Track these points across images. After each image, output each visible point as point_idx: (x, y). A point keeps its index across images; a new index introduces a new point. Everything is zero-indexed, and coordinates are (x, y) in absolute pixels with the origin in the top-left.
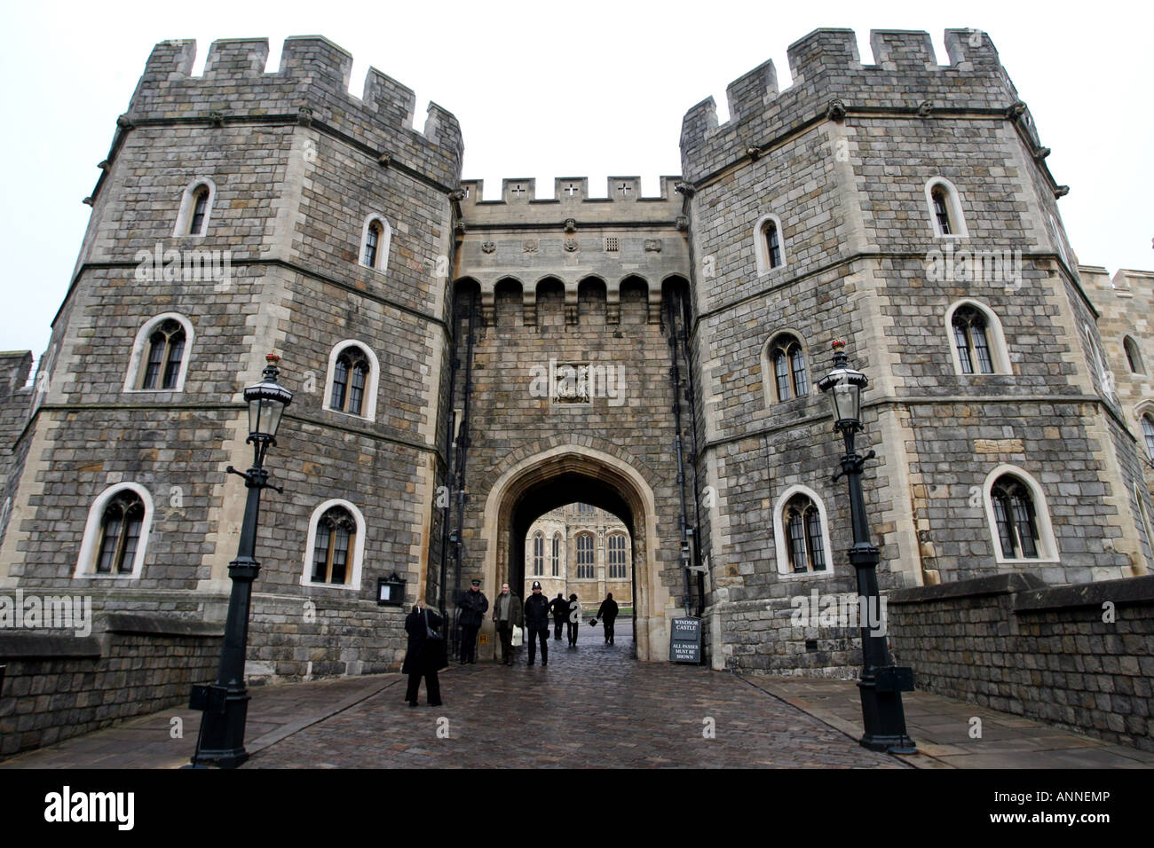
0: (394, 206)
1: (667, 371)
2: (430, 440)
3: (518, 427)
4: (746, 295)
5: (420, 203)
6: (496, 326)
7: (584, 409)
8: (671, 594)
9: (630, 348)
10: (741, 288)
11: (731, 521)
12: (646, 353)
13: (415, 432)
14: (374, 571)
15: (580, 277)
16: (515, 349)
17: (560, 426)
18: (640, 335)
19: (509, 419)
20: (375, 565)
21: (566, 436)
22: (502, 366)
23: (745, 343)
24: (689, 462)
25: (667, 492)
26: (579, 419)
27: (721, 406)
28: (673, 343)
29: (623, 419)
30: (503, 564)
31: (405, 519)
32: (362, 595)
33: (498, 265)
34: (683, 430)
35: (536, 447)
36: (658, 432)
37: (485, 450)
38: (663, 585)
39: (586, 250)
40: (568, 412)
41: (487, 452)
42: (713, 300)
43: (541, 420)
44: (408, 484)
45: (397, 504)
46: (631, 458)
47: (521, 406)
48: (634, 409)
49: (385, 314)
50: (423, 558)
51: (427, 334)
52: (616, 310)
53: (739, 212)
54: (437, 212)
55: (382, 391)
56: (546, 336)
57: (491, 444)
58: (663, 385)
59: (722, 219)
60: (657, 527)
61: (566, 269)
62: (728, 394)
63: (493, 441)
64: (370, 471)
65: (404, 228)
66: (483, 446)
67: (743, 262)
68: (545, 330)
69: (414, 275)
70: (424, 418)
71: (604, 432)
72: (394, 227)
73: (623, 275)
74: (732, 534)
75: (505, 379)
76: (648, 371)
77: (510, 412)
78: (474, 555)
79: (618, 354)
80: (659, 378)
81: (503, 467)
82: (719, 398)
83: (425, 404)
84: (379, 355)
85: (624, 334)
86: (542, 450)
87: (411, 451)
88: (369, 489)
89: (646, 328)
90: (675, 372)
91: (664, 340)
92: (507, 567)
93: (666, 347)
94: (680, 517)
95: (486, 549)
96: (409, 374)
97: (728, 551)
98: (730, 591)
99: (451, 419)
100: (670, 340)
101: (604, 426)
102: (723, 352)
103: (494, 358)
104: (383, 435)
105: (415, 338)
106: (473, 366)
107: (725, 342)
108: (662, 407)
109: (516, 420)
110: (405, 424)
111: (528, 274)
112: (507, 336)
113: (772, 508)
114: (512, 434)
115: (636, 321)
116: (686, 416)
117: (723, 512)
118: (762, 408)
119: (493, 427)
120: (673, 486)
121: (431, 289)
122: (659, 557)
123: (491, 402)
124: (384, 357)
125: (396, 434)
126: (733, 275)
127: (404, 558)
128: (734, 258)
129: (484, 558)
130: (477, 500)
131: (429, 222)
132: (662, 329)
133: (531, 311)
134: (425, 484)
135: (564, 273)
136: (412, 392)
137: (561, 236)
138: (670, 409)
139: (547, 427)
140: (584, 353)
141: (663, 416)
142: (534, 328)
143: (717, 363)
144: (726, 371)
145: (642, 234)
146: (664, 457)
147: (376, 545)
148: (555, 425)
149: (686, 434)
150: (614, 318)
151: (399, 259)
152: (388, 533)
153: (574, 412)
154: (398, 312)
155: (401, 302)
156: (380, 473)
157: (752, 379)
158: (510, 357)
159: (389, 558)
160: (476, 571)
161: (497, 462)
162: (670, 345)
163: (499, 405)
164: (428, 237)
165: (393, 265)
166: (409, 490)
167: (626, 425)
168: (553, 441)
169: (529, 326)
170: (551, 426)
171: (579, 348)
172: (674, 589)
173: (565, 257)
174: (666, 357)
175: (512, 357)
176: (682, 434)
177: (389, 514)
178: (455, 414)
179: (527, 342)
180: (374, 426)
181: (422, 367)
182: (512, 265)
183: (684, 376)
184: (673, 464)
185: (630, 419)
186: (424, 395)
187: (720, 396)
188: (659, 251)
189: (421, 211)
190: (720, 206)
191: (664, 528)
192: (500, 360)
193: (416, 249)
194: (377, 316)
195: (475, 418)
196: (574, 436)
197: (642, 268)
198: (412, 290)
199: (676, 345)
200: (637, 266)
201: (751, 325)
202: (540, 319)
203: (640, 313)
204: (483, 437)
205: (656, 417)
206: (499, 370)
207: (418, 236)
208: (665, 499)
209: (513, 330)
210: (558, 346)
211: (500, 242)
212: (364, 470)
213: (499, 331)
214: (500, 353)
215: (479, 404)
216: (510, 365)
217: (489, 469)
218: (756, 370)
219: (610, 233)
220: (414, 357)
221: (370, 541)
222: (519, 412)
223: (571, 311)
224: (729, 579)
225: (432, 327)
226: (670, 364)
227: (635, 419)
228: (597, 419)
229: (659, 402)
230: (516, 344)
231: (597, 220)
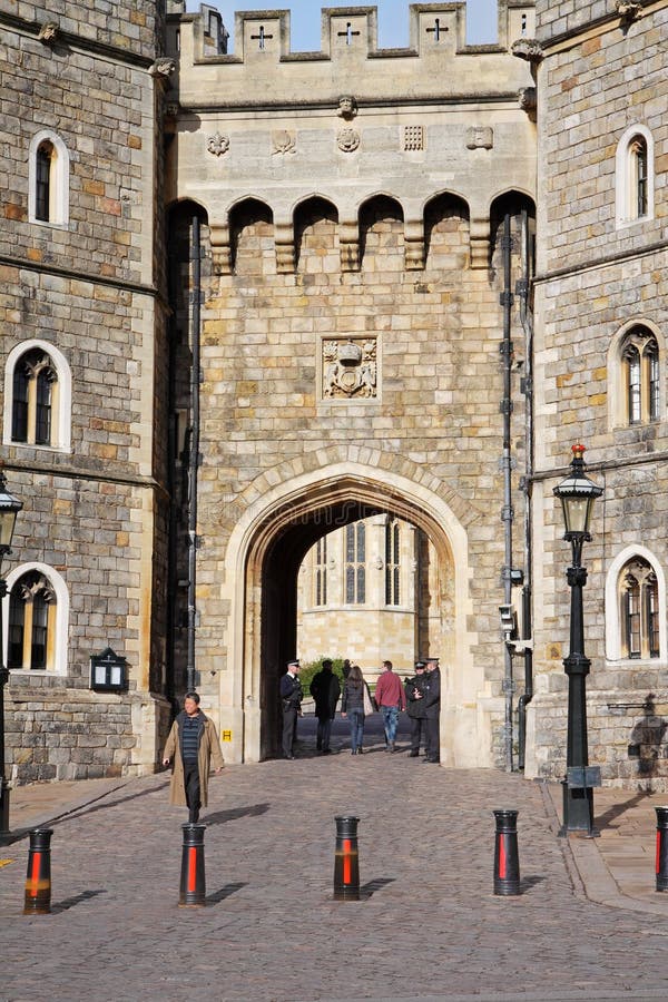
0: (70, 112)
1: (497, 348)
2: (145, 470)
3: (270, 436)
4: (598, 255)
5: (107, 96)
6: (232, 274)
7: (368, 407)
8: (487, 677)
9: (439, 309)
10: (592, 242)
11: (556, 586)
12: (463, 317)
13: (125, 463)
14: (83, 651)
15: (363, 197)
16: (263, 312)
17: (333, 435)
18: (457, 288)
19: (257, 424)
20: (85, 644)
21: (341, 449)
22: (244, 339)
23: (591, 331)
24: (521, 488)
25: (487, 533)
26: (360, 423)
27: (555, 421)
28: (507, 301)
29: (426, 423)
30: (253, 633)
31: (119, 582)
32: (70, 684)
33: (234, 177)
34: (514, 440)
35: (298, 466)
36: (476, 444)
37: (222, 471)
38: (475, 664)
39: (372, 149)
40: (343, 414)
41: (226, 474)
42: (555, 253)
43: (304, 423)
44: (119, 534)
45: (108, 563)
46: (436, 483)
47: (274, 403)
48: (442, 407)
49: (71, 293)
50: (144, 631)
51: (133, 313)
52: (418, 249)
53: (601, 111)
54: (134, 104)
55: (77, 409)
56: (311, 290)
57: (232, 461)
58: (488, 370)
59: (576, 118)
60: (471, 583)
61: (340, 183)
62: (564, 405)
63: (234, 457)
64: (70, 522)
65: (87, 146)
66: (221, 464)
67: (598, 200)
68: (309, 280)
69: (109, 221)
70: (135, 440)
71: (396, 443)
72: (72, 148)
73: (430, 194)
74: (556, 602)
75: (250, 362)
76: (466, 347)
77: (259, 412)
78: (212, 621)
79: (421, 319)
80: (481, 358)
81: (250, 495)
82: (553, 409)
83: (137, 418)
84: (69, 357)
85: (431, 287)
86: (307, 471)
87: (121, 488)
88: (70, 546)
89: (467, 275)
90: (507, 348)
91: (494, 297)
92: (259, 637)
93: (497, 306)
94: (503, 569)
95: (228, 613)
96: (111, 378)
97: (551, 624)
98: (551, 678)
99: (173, 424)
100: (502, 296)
101: (397, 433)
102: (561, 341)
103: (232, 327)
104: (83, 471)
105: (116, 322)
106: (202, 340)
107: (565, 325)
108: (486, 402)
109: (266, 424)
110: (111, 452)
111: (281, 192)
112: (252, 291)
113: (604, 573)
114: (263, 446)
115: (452, 263)
116: (519, 419)
117: (547, 573)
118: (603, 432)
119: (234, 436)
120: (497, 524)
121: (134, 240)
122: (471, 625)
123: (232, 397)
124: (76, 358)
125: (99, 466)
126: (585, 219)
127: (118, 633)
128: (588, 190)
129: (226, 626)
130: (215, 544)
131: (123, 126)
132: (491, 277)
133: (288, 253)
134: (142, 532)
135: (337, 190)
136: (118, 403)
137: (332, 121)
138: (497, 407)
139: (313, 435)
140: (370, 319)
141: (486, 418)
142: (292, 277)
143: (553, 356)
144: (563, 371)
145: (463, 116)
146: (485, 482)
147: (83, 619)
148: (326, 432)
149: (519, 445)
150: (416, 261)
151: (85, 201)
152: (99, 601)
153: (354, 412)
154: (89, 286)
155: (92, 270)
156: (82, 523)
157: (594, 388)
158: (256, 325)
159: (100, 634)
160: (215, 643)
161: (241, 488)
162: (502, 304)
163: (243, 402)
164: (123, 152)
165: (75, 214)
166: (122, 543)
167: (431, 433)
168: (322, 458)
169: (285, 273)
170: (319, 435)
171: (361, 311)
172: (490, 671)
173: (339, 162)
174: (495, 324)
175: (261, 326)
176: (513, 446)
177: (98, 577)
178: (177, 416)
179: (283, 302)
180: (71, 459)
181: (129, 363)
182: (255, 177)
183: (520, 355)
184: (496, 491)
185: (436, 423)
186: (134, 406)
187: (554, 406)
188: (489, 148)
189: (109, 110)
190: (577, 93)
191: (479, 584)
192: (241, 332)
193: (108, 177)
194: (60, 298)
195: (208, 422)
196: (354, 449)
197: (459, 180)
198: (106, 246)
199: (510, 305)
200: (451, 176)
201: (600, 306)
202: (301, 262)
203: (458, 250)
204: (220, 451)
205: (476, 420)
206: (240, 347)
207: (110, 154)
208: (484, 543)
209: (260, 280)
210: (330, 307)
211: (236, 135)
212: (62, 521)
213: (240, 284)
214: (241, 320)
215: (212, 400)
216: (258, 339)
217: (230, 498)
218: (600, 375)
219: (412, 116)
220: (116, 351)
221: (76, 613)
222: (274, 413)
223: (350, 251)
224: (549, 663)
225: (139, 299)
226: (500, 335)
227: (444, 423)
228: (387, 422)
229: (481, 396)
230: (266, 305)
231: (390, 93)
